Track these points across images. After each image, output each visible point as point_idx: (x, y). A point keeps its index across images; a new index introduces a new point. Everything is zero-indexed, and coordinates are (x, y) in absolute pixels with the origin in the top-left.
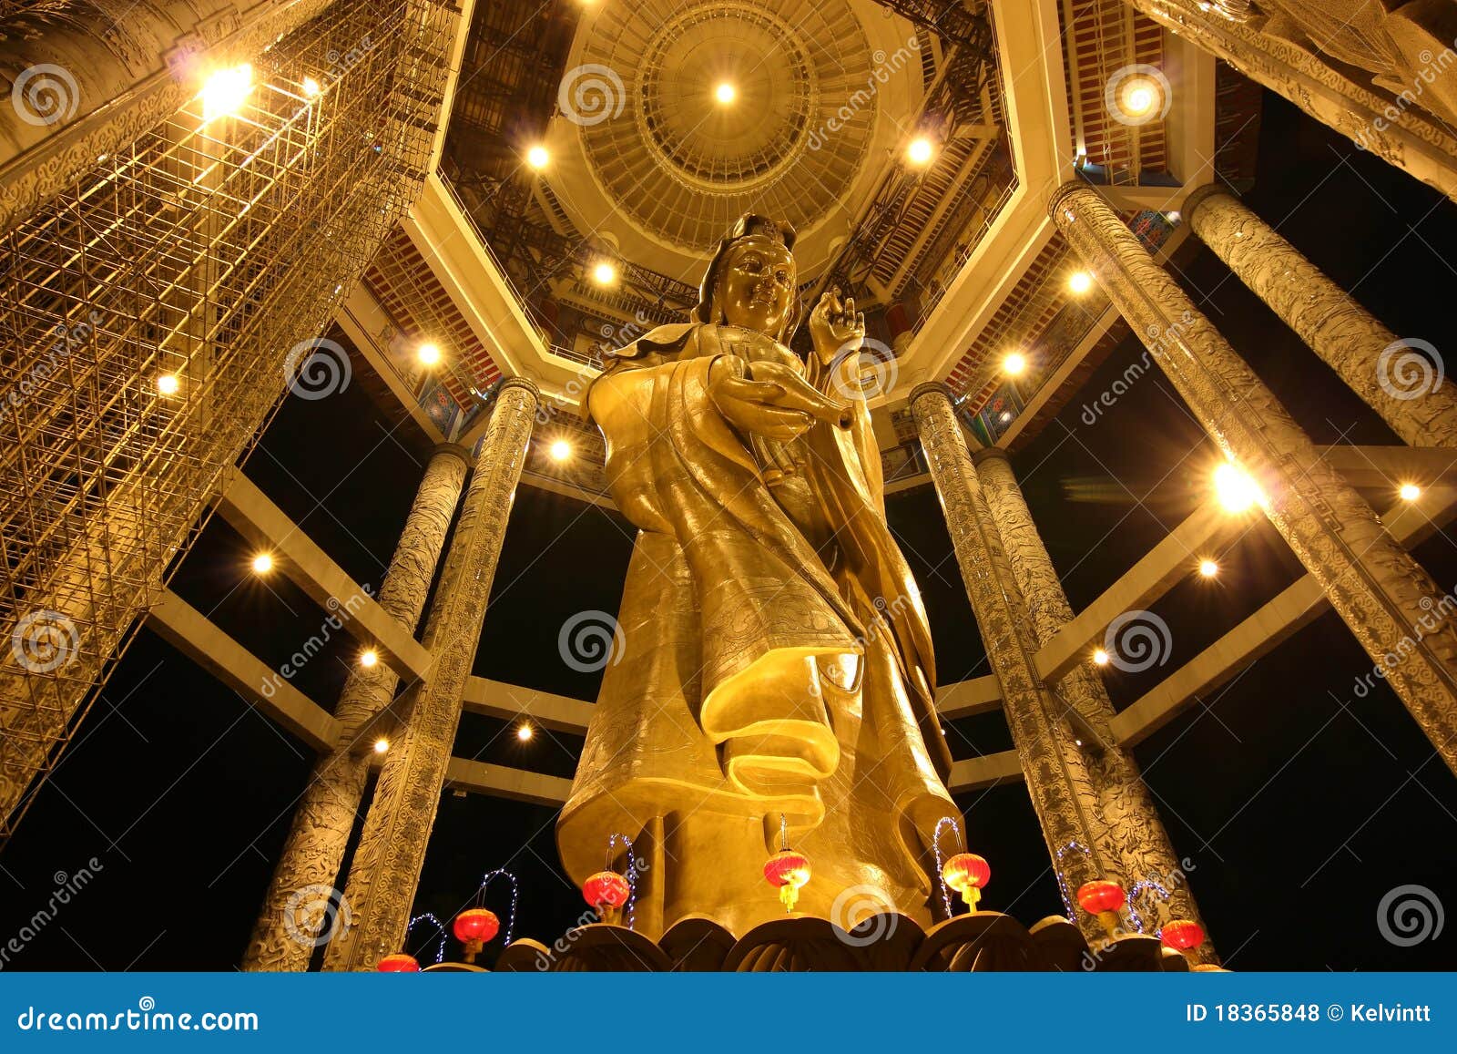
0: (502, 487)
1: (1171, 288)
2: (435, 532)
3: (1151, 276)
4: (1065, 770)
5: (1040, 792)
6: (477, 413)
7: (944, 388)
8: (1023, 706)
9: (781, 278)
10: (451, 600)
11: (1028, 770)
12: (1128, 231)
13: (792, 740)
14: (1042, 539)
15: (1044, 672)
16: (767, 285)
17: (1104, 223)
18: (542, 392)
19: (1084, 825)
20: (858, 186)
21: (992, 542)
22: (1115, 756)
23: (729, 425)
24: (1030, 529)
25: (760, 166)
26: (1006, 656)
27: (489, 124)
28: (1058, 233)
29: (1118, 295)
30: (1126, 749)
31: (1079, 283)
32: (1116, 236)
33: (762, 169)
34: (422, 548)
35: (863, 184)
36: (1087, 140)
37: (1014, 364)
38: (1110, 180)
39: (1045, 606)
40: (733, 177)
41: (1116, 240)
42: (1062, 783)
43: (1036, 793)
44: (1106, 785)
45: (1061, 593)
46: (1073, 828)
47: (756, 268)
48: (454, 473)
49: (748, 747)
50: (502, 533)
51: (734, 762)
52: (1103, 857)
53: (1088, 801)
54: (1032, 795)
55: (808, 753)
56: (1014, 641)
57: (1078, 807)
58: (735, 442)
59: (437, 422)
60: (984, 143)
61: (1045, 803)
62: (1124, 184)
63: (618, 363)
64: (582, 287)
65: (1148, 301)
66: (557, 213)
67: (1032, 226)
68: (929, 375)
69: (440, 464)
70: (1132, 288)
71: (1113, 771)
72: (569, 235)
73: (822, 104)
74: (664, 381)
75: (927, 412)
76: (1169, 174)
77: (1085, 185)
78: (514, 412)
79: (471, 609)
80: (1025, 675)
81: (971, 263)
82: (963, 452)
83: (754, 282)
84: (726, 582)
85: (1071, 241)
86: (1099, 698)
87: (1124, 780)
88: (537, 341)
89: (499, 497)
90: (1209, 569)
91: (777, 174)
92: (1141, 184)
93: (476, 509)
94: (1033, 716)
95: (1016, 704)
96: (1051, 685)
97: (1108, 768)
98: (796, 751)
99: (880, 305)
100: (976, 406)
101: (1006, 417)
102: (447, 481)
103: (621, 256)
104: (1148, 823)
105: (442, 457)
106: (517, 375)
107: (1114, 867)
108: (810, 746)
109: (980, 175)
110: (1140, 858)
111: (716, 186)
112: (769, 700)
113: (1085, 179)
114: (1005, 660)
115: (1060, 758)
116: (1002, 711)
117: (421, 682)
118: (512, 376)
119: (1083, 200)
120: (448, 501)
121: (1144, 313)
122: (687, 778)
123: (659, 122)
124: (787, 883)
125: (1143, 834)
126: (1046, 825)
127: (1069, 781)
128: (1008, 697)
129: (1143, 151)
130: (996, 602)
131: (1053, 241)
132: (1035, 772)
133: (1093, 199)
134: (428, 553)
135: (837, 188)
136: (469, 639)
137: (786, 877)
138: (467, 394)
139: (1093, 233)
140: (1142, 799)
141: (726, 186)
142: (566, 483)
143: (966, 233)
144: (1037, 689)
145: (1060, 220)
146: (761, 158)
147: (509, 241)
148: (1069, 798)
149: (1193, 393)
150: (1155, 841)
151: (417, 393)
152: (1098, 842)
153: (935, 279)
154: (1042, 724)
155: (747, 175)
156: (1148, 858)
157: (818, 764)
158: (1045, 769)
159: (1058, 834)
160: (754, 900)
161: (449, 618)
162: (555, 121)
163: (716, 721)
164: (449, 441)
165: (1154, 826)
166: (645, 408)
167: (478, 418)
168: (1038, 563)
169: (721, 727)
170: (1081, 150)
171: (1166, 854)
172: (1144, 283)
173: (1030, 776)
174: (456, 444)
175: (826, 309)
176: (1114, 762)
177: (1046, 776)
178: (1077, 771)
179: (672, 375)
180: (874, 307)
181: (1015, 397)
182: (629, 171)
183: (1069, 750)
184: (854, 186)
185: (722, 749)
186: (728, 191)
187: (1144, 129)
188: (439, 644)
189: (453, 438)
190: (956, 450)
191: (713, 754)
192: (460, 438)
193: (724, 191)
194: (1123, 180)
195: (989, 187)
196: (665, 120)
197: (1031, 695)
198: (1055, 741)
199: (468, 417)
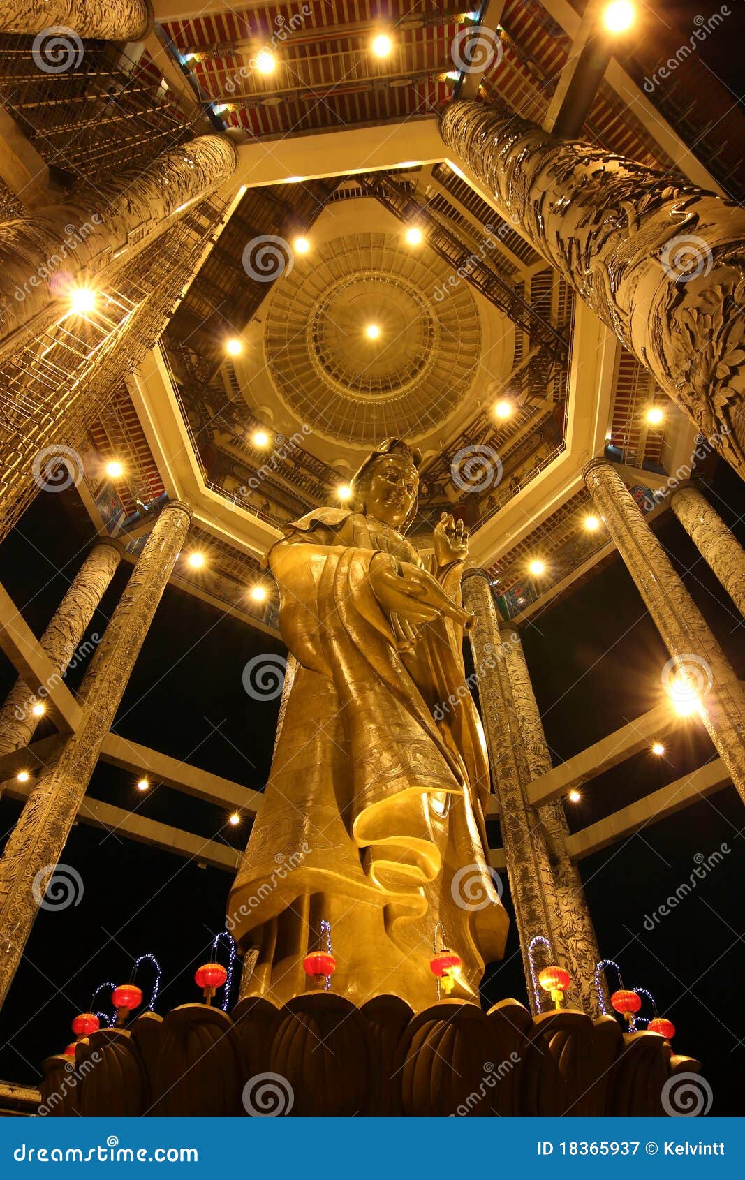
0: (155, 585)
1: (658, 550)
2: (89, 607)
3: (646, 539)
4: (538, 874)
5: (519, 888)
6: (138, 519)
7: (487, 574)
8: (514, 822)
9: (410, 490)
10: (104, 669)
11: (512, 870)
12: (634, 502)
13: (411, 852)
14: (535, 695)
15: (533, 799)
16: (400, 493)
17: (620, 493)
18: (195, 515)
19: (547, 917)
20: (454, 418)
21: (507, 696)
22: (566, 866)
23: (379, 604)
24: (528, 686)
25: (387, 385)
26: (507, 782)
27: (201, 313)
28: (585, 488)
29: (623, 546)
30: (572, 860)
31: (591, 523)
32: (627, 504)
33: (386, 389)
34: (77, 618)
35: (456, 419)
36: (614, 430)
37: (537, 567)
38: (624, 461)
39: (531, 746)
40: (365, 390)
41: (626, 507)
42: (536, 884)
43: (515, 888)
44: (557, 886)
45: (544, 738)
46: (539, 919)
47: (394, 479)
48: (111, 562)
49: (385, 854)
50: (149, 621)
51: (375, 865)
52: (557, 944)
53: (551, 900)
54: (512, 889)
55: (419, 862)
56: (514, 772)
57: (544, 903)
58: (381, 616)
59: (104, 518)
60: (544, 412)
61: (522, 897)
62: (633, 466)
63: (294, 533)
64: (239, 442)
65: (643, 555)
66: (233, 385)
67: (568, 478)
68: (479, 561)
69: (101, 553)
70: (633, 544)
71: (563, 876)
72: (238, 402)
73: (439, 358)
74: (334, 560)
75: (473, 590)
76: (661, 465)
77: (609, 462)
78: (173, 529)
79: (119, 679)
80: (519, 799)
81: (523, 493)
82: (494, 624)
83: (392, 488)
84: (372, 726)
85: (596, 498)
86: (560, 819)
87: (570, 884)
88: (200, 476)
89: (152, 593)
90: (658, 750)
91: (397, 396)
92: (643, 469)
93: (134, 600)
94: (521, 830)
95: (510, 819)
96: (534, 809)
97: (560, 874)
98: (412, 860)
99: (449, 503)
100: (503, 589)
101: (521, 601)
102: (105, 568)
103: (275, 428)
104: (583, 918)
105: (104, 548)
106: (180, 500)
107: (564, 952)
108: (422, 857)
109: (536, 432)
110: (574, 944)
111: (353, 394)
112: (400, 820)
113: (611, 457)
114: (505, 785)
115: (536, 865)
116: (498, 822)
117: (72, 733)
118: (175, 499)
119: (607, 473)
120: (103, 583)
121: (639, 563)
122: (340, 872)
123: (321, 339)
124: (447, 975)
125: (578, 926)
126: (520, 913)
127: (540, 882)
128: (505, 812)
129: (647, 446)
130: (505, 741)
131: (581, 493)
132: (517, 873)
133: (614, 474)
134: (81, 622)
135: (437, 416)
136: (114, 703)
137: (447, 971)
138: (134, 502)
139: (611, 497)
140: (580, 900)
141: (359, 395)
142: (196, 586)
143: (520, 470)
144: (526, 811)
145: (589, 481)
146: (388, 381)
147: (192, 397)
148: (540, 896)
149: (665, 626)
150: (585, 932)
151: (96, 495)
152: (555, 932)
153: (492, 495)
154: (526, 837)
155: (375, 390)
156: (579, 945)
157: (426, 872)
158: (525, 871)
159: (528, 922)
160: (376, 968)
161: (101, 684)
162: (252, 324)
163: (362, 831)
164: (111, 536)
165: (586, 921)
166: (316, 575)
167: (138, 524)
168: (531, 713)
169: (365, 836)
170: (608, 436)
171: (592, 944)
172: (642, 542)
173: (513, 875)
174: (116, 540)
175: (446, 525)
176: (564, 869)
177: (525, 877)
178: (546, 877)
179: (341, 556)
180: (445, 503)
181: (531, 589)
182: (292, 368)
183: (543, 860)
184: (449, 418)
185: (363, 852)
186: (360, 399)
187: (649, 432)
188: (90, 703)
189: (114, 534)
190: (489, 622)
191: (357, 855)
192: (122, 534)
193: (358, 398)
194: (632, 463)
195: (542, 443)
196: (326, 338)
197: (522, 814)
198: (534, 851)
199: (130, 520)
